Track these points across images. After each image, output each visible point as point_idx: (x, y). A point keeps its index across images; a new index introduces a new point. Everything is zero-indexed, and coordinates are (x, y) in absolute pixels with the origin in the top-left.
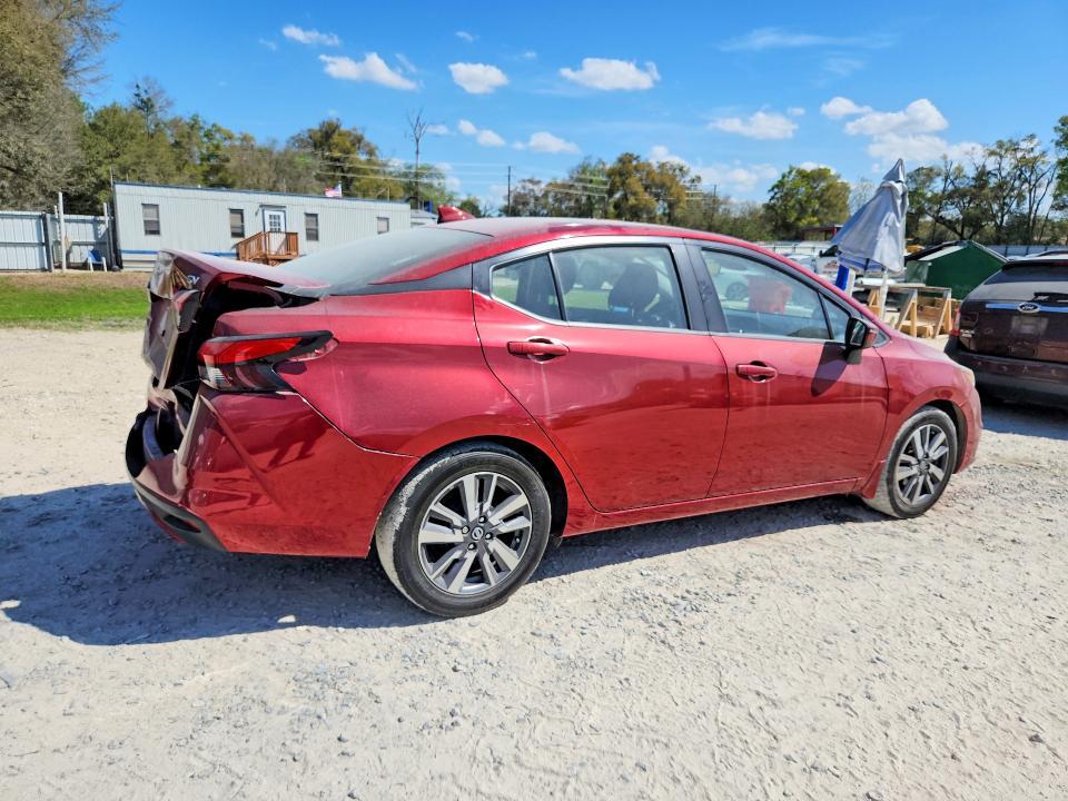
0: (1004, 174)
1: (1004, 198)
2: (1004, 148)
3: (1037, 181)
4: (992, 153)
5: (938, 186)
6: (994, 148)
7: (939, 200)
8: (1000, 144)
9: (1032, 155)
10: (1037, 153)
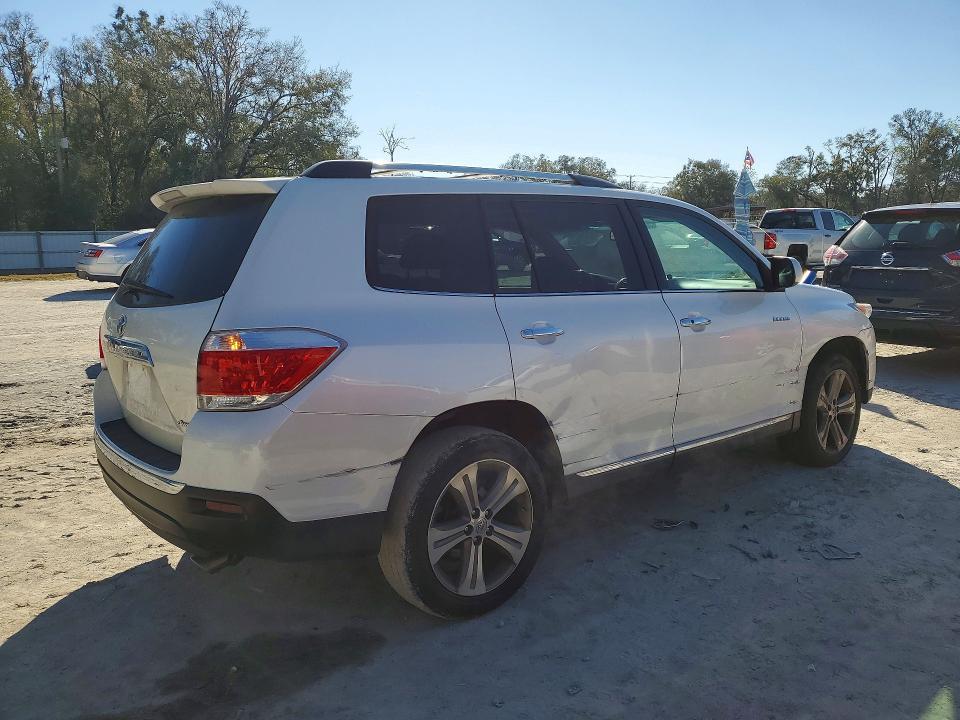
0: (854, 160)
1: (857, 179)
2: (853, 140)
3: (879, 164)
4: (845, 145)
5: (806, 170)
6: (846, 140)
7: (807, 182)
8: (850, 138)
9: (874, 145)
10: (877, 143)
